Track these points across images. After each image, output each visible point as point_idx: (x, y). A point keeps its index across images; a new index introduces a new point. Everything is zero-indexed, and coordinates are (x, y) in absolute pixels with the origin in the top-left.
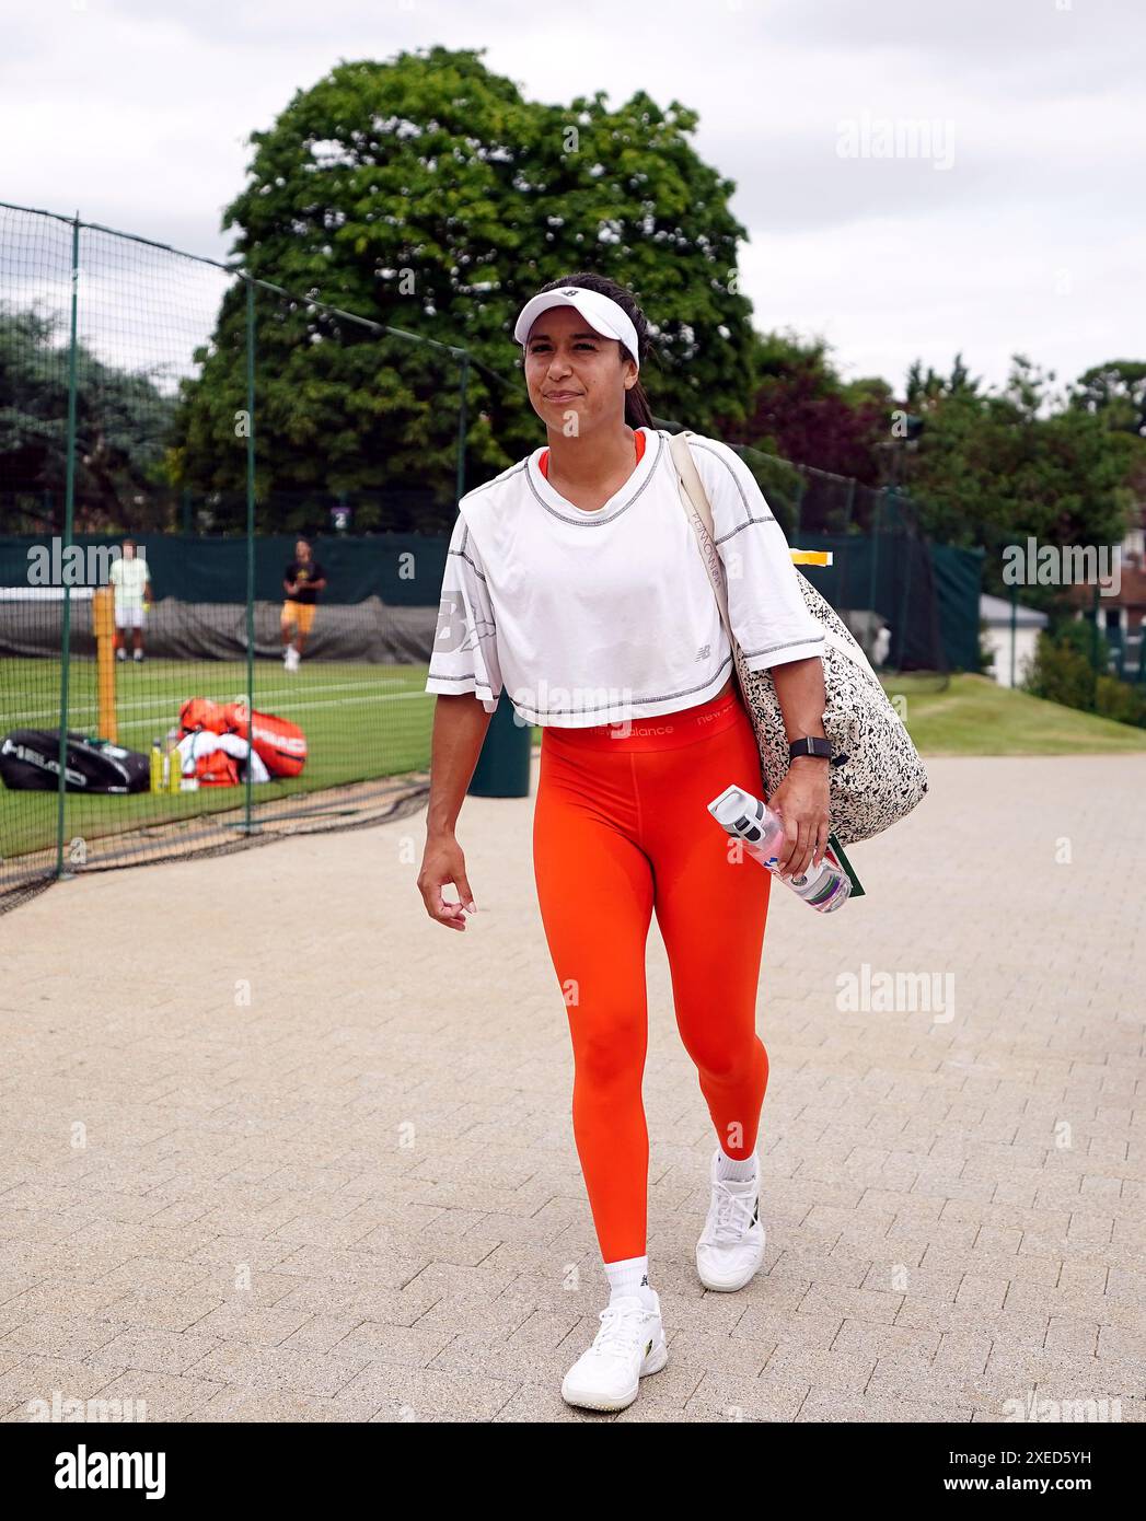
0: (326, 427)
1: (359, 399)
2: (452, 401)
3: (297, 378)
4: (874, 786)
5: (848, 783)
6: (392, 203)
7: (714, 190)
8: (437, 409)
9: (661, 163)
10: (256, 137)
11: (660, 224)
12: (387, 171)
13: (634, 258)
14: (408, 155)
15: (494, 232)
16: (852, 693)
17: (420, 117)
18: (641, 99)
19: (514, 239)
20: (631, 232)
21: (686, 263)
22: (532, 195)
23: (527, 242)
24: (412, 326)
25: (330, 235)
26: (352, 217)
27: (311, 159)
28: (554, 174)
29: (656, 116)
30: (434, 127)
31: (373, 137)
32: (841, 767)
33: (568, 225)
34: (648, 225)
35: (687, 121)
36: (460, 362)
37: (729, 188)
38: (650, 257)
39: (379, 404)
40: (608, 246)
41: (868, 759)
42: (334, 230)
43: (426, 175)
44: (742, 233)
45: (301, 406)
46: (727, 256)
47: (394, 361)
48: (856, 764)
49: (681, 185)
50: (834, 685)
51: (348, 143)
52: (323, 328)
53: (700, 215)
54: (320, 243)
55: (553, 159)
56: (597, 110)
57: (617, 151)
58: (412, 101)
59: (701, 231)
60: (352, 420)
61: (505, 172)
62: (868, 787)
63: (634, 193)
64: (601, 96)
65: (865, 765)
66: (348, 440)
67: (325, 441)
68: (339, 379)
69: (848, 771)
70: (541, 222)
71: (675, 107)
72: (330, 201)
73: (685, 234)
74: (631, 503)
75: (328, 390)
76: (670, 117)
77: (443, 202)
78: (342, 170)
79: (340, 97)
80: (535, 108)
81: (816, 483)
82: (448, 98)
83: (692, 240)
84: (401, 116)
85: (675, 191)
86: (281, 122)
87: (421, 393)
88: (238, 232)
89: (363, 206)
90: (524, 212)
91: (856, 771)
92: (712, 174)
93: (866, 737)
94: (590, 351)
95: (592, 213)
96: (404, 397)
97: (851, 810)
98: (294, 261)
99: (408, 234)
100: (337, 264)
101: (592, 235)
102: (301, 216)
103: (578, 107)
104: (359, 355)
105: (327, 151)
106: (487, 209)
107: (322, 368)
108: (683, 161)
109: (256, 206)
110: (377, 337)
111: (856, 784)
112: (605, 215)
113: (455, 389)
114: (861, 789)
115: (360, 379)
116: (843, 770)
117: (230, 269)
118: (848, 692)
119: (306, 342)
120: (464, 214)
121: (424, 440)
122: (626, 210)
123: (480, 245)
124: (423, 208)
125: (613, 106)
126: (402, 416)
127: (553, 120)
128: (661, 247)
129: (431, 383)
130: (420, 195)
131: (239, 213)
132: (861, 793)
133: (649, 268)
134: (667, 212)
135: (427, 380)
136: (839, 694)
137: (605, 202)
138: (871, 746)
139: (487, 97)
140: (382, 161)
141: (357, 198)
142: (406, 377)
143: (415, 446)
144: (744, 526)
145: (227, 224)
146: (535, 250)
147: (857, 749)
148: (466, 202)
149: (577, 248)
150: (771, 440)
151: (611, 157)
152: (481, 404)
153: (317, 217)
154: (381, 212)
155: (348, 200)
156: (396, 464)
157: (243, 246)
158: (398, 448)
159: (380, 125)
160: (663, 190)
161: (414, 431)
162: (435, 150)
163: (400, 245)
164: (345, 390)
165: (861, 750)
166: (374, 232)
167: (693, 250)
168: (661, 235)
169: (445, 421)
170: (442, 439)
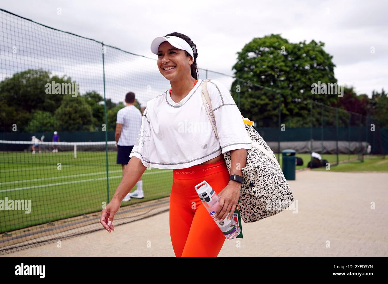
0: (252, 107)
1: (258, 101)
2: (277, 101)
3: (246, 98)
4: (266, 195)
5: (255, 193)
6: (264, 63)
7: (328, 58)
8: (273, 103)
9: (317, 53)
10: (238, 53)
11: (318, 65)
12: (263, 58)
13: (313, 72)
14: (267, 54)
15: (284, 68)
16: (258, 162)
17: (268, 47)
18: (313, 42)
19: (288, 69)
20: (312, 67)
21: (324, 72)
22: (291, 61)
23: (291, 70)
24: (268, 87)
25: (252, 70)
26: (256, 67)
27: (248, 56)
28: (296, 56)
29: (316, 44)
30: (272, 49)
31: (260, 51)
32: (253, 188)
33: (299, 66)
34: (315, 65)
35: (323, 44)
36: (279, 93)
37: (332, 57)
38: (316, 71)
39: (262, 102)
40: (307, 70)
41: (262, 185)
42: (253, 69)
43: (270, 58)
44: (335, 66)
45: (247, 103)
46: (332, 70)
47: (265, 94)
48: (258, 187)
49: (322, 57)
50: (251, 158)
51: (255, 53)
52: (251, 88)
53: (326, 63)
54: (250, 72)
55: (295, 54)
56: (304, 44)
57: (308, 51)
58: (268, 44)
59: (326, 66)
60: (257, 106)
61: (286, 57)
62: (263, 195)
63: (312, 59)
64: (305, 41)
65: (262, 187)
66: (256, 110)
67: (252, 110)
68: (254, 98)
69: (256, 189)
70: (294, 66)
71: (320, 42)
72: (252, 64)
73: (323, 66)
74: (188, 100)
75: (252, 100)
76: (319, 44)
77: (274, 63)
78: (254, 58)
79: (253, 44)
80: (292, 44)
81: (353, 116)
82: (275, 43)
83: (324, 67)
84: (265, 47)
85: (320, 58)
86: (243, 50)
87: (270, 100)
88: (235, 71)
89: (258, 65)
90: (290, 64)
91: (258, 189)
92: (328, 55)
93: (262, 178)
94: (175, 54)
95: (304, 63)
96: (267, 101)
97: (258, 203)
98: (245, 76)
99: (267, 69)
100: (254, 76)
101: (304, 68)
102: (246, 67)
103: (300, 43)
104: (258, 93)
105: (251, 55)
106: (283, 64)
107: (251, 96)
108: (322, 52)
109: (238, 66)
110: (261, 89)
111: (258, 194)
112: (306, 64)
113: (277, 99)
114: (260, 196)
115: (258, 98)
116: (254, 189)
117: (233, 78)
118: (256, 162)
119: (248, 91)
120: (278, 65)
121: (271, 109)
122: (311, 62)
123: (281, 71)
124: (270, 64)
125: (307, 43)
126: (266, 105)
127: (295, 46)
128: (318, 70)
129: (272, 98)
130: (269, 62)
131: (235, 67)
132: (260, 197)
133: (315, 74)
134: (319, 62)
135: (271, 97)
136: (252, 162)
137: (306, 61)
138: (264, 181)
139: (282, 42)
140: (262, 56)
141: (257, 63)
142: (267, 97)
143: (269, 110)
144: (221, 106)
145: (233, 69)
146: (292, 71)
147: (258, 181)
148: (278, 63)
149: (301, 71)
150: (343, 107)
151: (307, 52)
152: (282, 102)
153: (249, 67)
154: (262, 66)
155: (255, 64)
156: (266, 114)
157: (236, 73)
158: (266, 110)
159: (262, 49)
160: (318, 58)
161: (269, 107)
162: (272, 53)
163: (266, 71)
164: (255, 100)
165: (260, 182)
166: (261, 69)
167: (325, 70)
168: (318, 67)
169: (275, 105)
170: (275, 109)
